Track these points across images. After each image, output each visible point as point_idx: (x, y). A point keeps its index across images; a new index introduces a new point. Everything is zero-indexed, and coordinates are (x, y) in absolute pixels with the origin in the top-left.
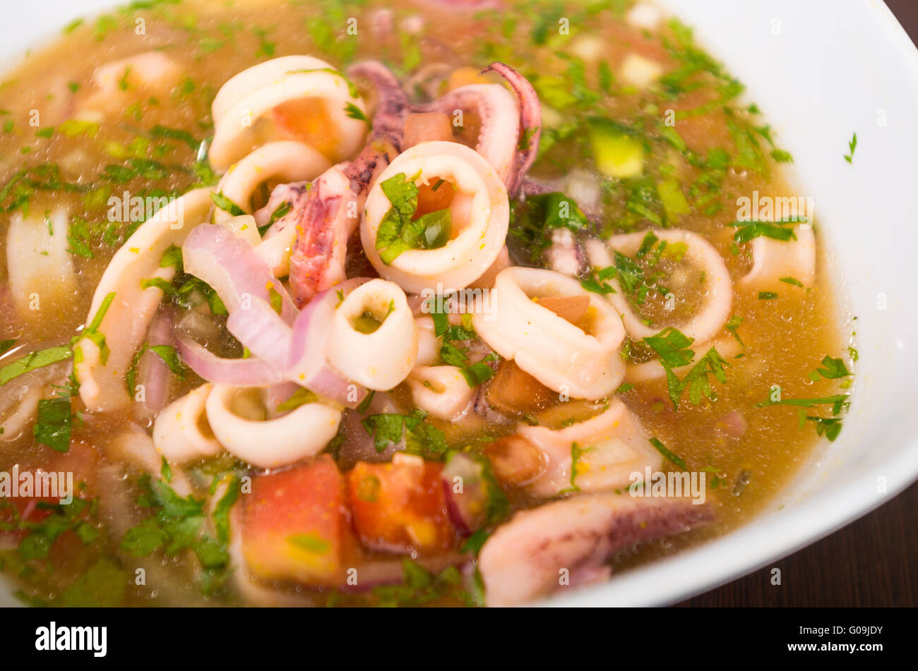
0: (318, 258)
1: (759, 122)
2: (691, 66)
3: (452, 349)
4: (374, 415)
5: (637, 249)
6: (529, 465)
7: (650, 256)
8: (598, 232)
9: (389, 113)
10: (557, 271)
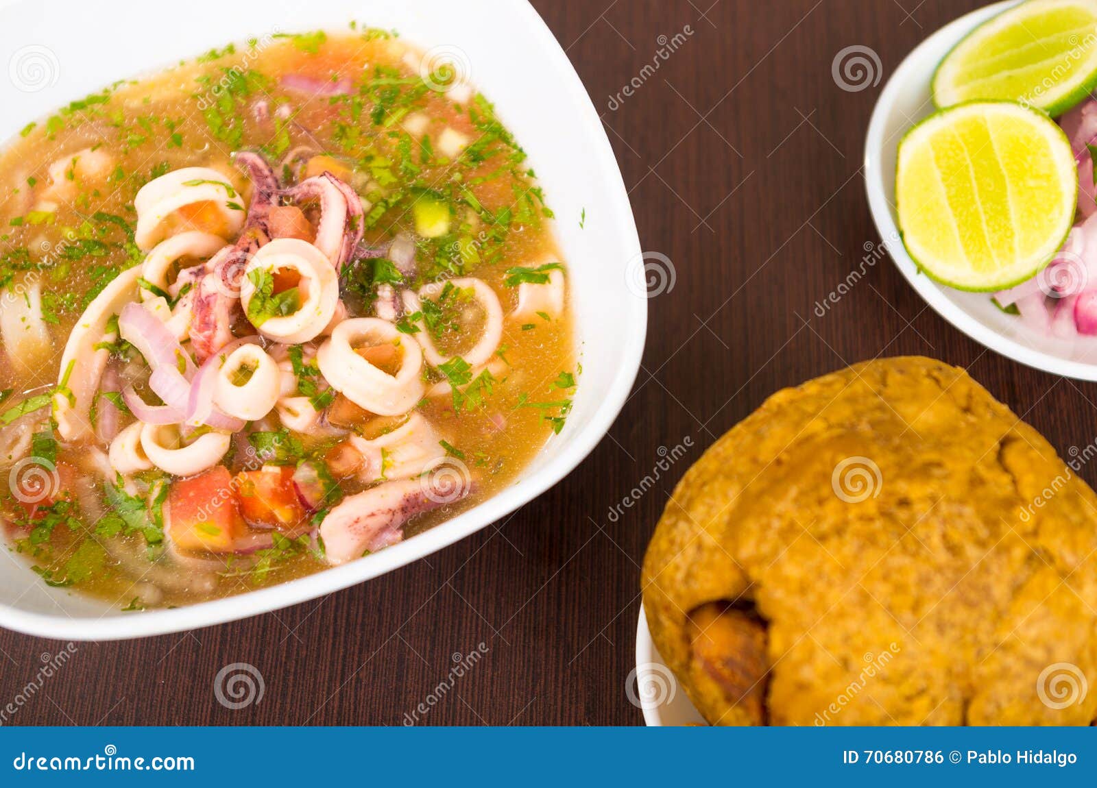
0: (207, 333)
1: (535, 184)
2: (490, 136)
3: (306, 383)
4: (255, 433)
5: (439, 295)
6: (355, 464)
7: (448, 301)
8: (411, 285)
9: (260, 202)
10: (380, 318)
